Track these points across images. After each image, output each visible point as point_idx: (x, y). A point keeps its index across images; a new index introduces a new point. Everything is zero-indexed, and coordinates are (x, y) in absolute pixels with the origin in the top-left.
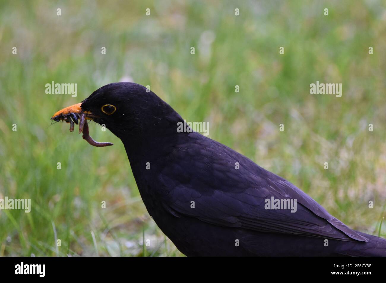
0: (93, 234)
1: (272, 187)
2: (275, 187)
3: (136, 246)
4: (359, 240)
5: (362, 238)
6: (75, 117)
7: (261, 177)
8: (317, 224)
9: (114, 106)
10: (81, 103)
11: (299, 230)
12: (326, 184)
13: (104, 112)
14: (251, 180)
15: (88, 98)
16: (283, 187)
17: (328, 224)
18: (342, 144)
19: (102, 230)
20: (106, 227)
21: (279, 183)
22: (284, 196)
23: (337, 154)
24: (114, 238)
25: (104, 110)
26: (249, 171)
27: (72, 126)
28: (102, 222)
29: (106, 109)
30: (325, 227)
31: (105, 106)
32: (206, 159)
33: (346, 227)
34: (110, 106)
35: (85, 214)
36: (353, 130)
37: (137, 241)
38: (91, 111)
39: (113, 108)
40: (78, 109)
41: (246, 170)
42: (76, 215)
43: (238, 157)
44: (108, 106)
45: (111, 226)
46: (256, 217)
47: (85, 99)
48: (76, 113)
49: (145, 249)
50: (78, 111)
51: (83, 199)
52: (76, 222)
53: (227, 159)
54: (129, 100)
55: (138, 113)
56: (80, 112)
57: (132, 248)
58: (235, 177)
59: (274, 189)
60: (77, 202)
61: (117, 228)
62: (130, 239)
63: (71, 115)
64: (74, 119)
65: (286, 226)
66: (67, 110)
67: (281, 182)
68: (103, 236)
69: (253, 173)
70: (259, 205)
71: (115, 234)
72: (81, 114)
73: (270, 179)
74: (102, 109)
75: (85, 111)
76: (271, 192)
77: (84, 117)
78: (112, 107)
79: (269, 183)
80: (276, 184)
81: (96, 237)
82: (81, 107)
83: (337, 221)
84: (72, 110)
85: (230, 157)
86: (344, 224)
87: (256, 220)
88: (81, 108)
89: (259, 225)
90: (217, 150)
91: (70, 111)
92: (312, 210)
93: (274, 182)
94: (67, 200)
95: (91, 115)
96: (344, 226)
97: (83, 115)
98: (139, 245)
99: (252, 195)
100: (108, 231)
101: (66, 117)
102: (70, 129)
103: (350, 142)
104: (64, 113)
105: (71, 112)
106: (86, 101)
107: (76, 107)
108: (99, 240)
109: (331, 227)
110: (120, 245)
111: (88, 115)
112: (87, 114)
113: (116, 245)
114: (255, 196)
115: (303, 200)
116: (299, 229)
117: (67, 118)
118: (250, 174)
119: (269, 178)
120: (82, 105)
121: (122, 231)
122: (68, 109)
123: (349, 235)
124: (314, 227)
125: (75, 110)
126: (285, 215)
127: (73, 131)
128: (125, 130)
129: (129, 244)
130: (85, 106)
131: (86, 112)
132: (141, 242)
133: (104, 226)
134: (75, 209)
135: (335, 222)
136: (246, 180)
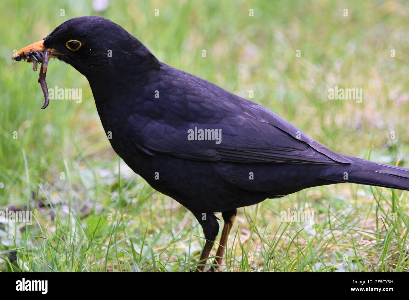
0: (66, 163)
1: (248, 113)
2: (250, 112)
3: (111, 176)
4: (344, 162)
5: (346, 160)
6: (38, 55)
7: (234, 103)
8: (299, 148)
9: (79, 42)
10: (44, 41)
11: (282, 158)
12: (312, 110)
13: (69, 48)
14: (226, 108)
15: (50, 35)
16: (258, 112)
17: (309, 148)
18: (329, 68)
19: (76, 159)
20: (80, 155)
21: (252, 108)
22: (260, 121)
23: (324, 78)
24: (88, 166)
25: (69, 46)
26: (222, 99)
27: (35, 65)
28: (75, 150)
29: (71, 44)
30: (307, 151)
31: (70, 41)
32: (179, 91)
33: (327, 149)
34: (75, 42)
35: (57, 142)
36: (341, 53)
37: (112, 170)
38: (55, 48)
39: (78, 44)
40: (41, 47)
41: (219, 98)
42: (48, 142)
43: (207, 84)
44: (73, 42)
45: (84, 154)
46: (236, 147)
47: (48, 36)
48: (39, 51)
49: (121, 178)
50: (41, 49)
51: (55, 125)
52: (48, 150)
53: (198, 88)
54: (95, 34)
55: (106, 48)
56: (43, 50)
57: (107, 178)
58: (210, 107)
59: (249, 115)
60: (48, 129)
61: (90, 157)
62: (105, 168)
63: (34, 54)
64: (37, 57)
65: (268, 154)
66: (28, 49)
67: (254, 106)
68: (76, 165)
69: (226, 100)
70: (237, 135)
71: (89, 163)
72: (43, 52)
73: (243, 104)
74: (67, 45)
75: (48, 48)
76: (248, 120)
77: (48, 55)
78: (77, 42)
79: (243, 109)
80: (250, 109)
81: (68, 165)
82: (43, 44)
83: (317, 143)
84: (35, 48)
85: (200, 86)
86: (324, 147)
87: (237, 151)
88: (44, 46)
89: (240, 156)
90: (186, 80)
91: (32, 49)
92: (291, 134)
93: (248, 107)
94: (37, 126)
95: (55, 53)
96: (325, 148)
97: (47, 53)
98: (114, 174)
99: (229, 125)
100: (81, 159)
101: (28, 56)
102: (34, 69)
103: (337, 66)
104: (26, 52)
105: (34, 50)
106: (49, 38)
107: (38, 45)
108: (72, 169)
109: (313, 151)
110: (94, 174)
111: (52, 53)
112: (50, 52)
113: (90, 175)
114: (231, 125)
115: (280, 124)
116: (282, 156)
117: (30, 57)
118: (223, 102)
119: (241, 103)
120: (44, 42)
121: (96, 160)
122: (29, 47)
123: (332, 158)
124: (297, 153)
125: (38, 48)
126: (265, 142)
127: (37, 70)
128: (92, 67)
129: (104, 173)
130: (48, 43)
131: (49, 50)
132: (117, 172)
133: (77, 154)
134: (46, 135)
135: (315, 145)
136: (221, 108)
